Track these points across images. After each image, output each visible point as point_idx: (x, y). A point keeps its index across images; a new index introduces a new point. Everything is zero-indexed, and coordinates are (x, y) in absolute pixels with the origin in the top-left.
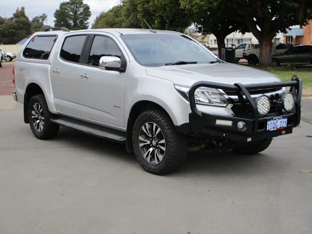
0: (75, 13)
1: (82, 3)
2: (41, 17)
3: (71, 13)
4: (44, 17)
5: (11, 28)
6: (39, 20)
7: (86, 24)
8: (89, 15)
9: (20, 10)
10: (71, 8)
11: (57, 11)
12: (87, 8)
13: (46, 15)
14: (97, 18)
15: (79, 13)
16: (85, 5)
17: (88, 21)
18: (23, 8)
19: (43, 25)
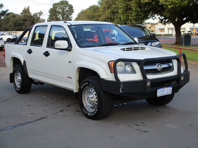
0: (63, 10)
1: (68, 4)
2: (39, 13)
3: (60, 10)
4: (41, 13)
5: (21, 20)
6: (37, 16)
7: (71, 18)
8: (73, 12)
9: (26, 8)
10: (60, 7)
11: (51, 9)
12: (71, 7)
13: (42, 12)
14: (79, 14)
15: (66, 10)
16: (70, 5)
17: (72, 15)
18: (29, 7)
19: (40, 19)
